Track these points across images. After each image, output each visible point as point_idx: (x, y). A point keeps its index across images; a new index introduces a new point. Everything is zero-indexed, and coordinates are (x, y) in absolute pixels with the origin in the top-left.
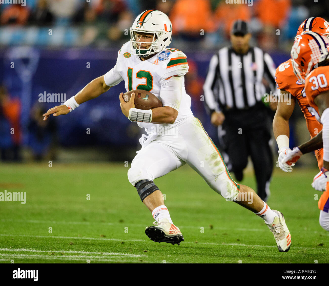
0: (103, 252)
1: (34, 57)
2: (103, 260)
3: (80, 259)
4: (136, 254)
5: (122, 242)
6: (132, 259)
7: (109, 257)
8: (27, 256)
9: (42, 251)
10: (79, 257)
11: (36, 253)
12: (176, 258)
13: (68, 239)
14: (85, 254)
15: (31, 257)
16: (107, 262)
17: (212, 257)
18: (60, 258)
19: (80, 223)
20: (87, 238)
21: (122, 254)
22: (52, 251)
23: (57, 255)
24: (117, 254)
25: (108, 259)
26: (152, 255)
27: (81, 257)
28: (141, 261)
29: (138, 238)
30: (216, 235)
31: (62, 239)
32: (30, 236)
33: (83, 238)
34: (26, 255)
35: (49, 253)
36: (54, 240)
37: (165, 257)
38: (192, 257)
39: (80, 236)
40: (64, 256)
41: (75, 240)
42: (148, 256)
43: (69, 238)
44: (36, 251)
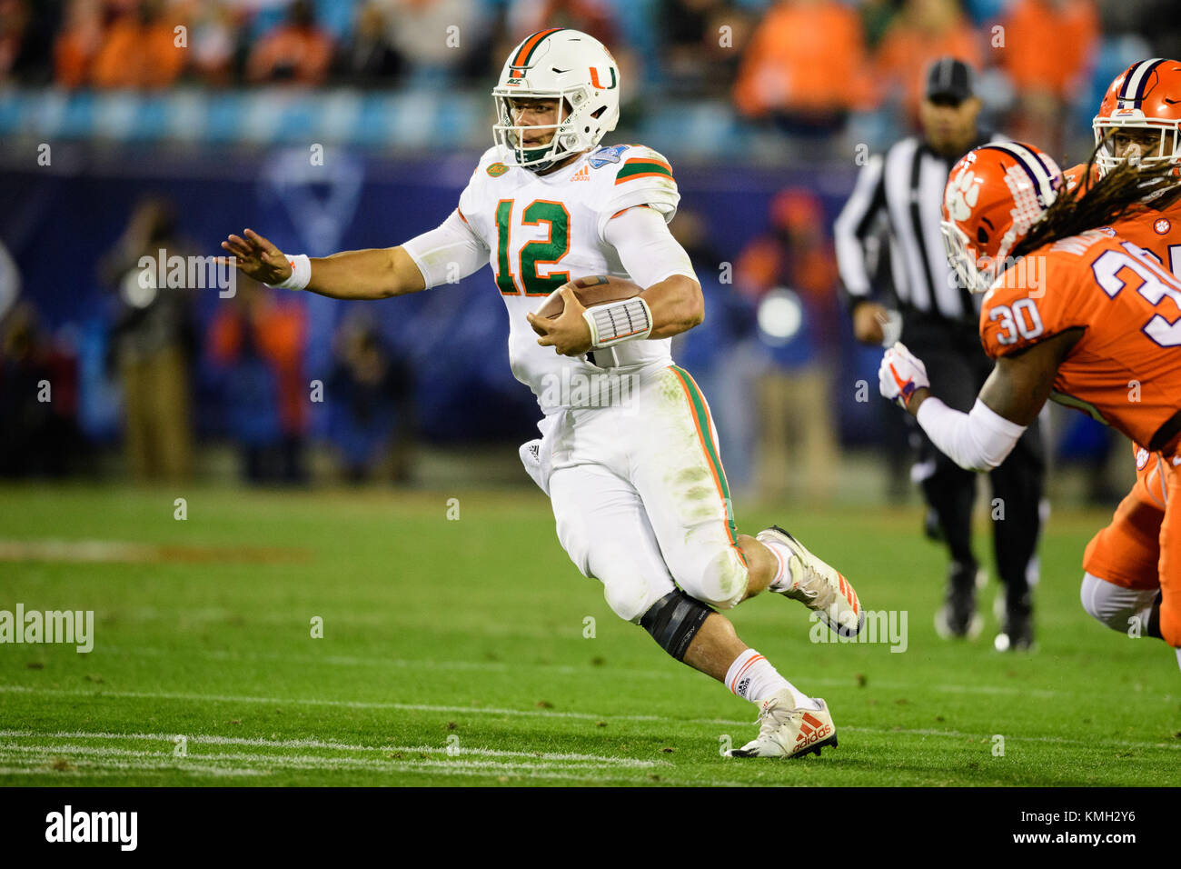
0: (544, 752)
1: (348, 179)
2: (545, 776)
3: (478, 770)
4: (640, 759)
5: (599, 723)
6: (630, 772)
7: (561, 766)
8: (323, 760)
9: (365, 747)
10: (472, 766)
11: (349, 753)
12: (757, 770)
13: (442, 714)
14: (492, 758)
15: (333, 764)
16: (557, 780)
17: (863, 769)
18: (417, 767)
19: (475, 666)
20: (498, 711)
21: (600, 759)
22: (396, 749)
23: (409, 760)
24: (585, 757)
25: (557, 771)
26: (688, 761)
27: (481, 764)
28: (656, 778)
29: (646, 713)
30: (876, 703)
31: (423, 711)
32: (331, 703)
33: (487, 710)
34: (319, 758)
35: (386, 752)
36: (402, 715)
37: (724, 769)
38: (806, 768)
39: (478, 706)
40: (428, 763)
41: (462, 715)
42: (677, 764)
43: (445, 708)
44: (347, 747)
